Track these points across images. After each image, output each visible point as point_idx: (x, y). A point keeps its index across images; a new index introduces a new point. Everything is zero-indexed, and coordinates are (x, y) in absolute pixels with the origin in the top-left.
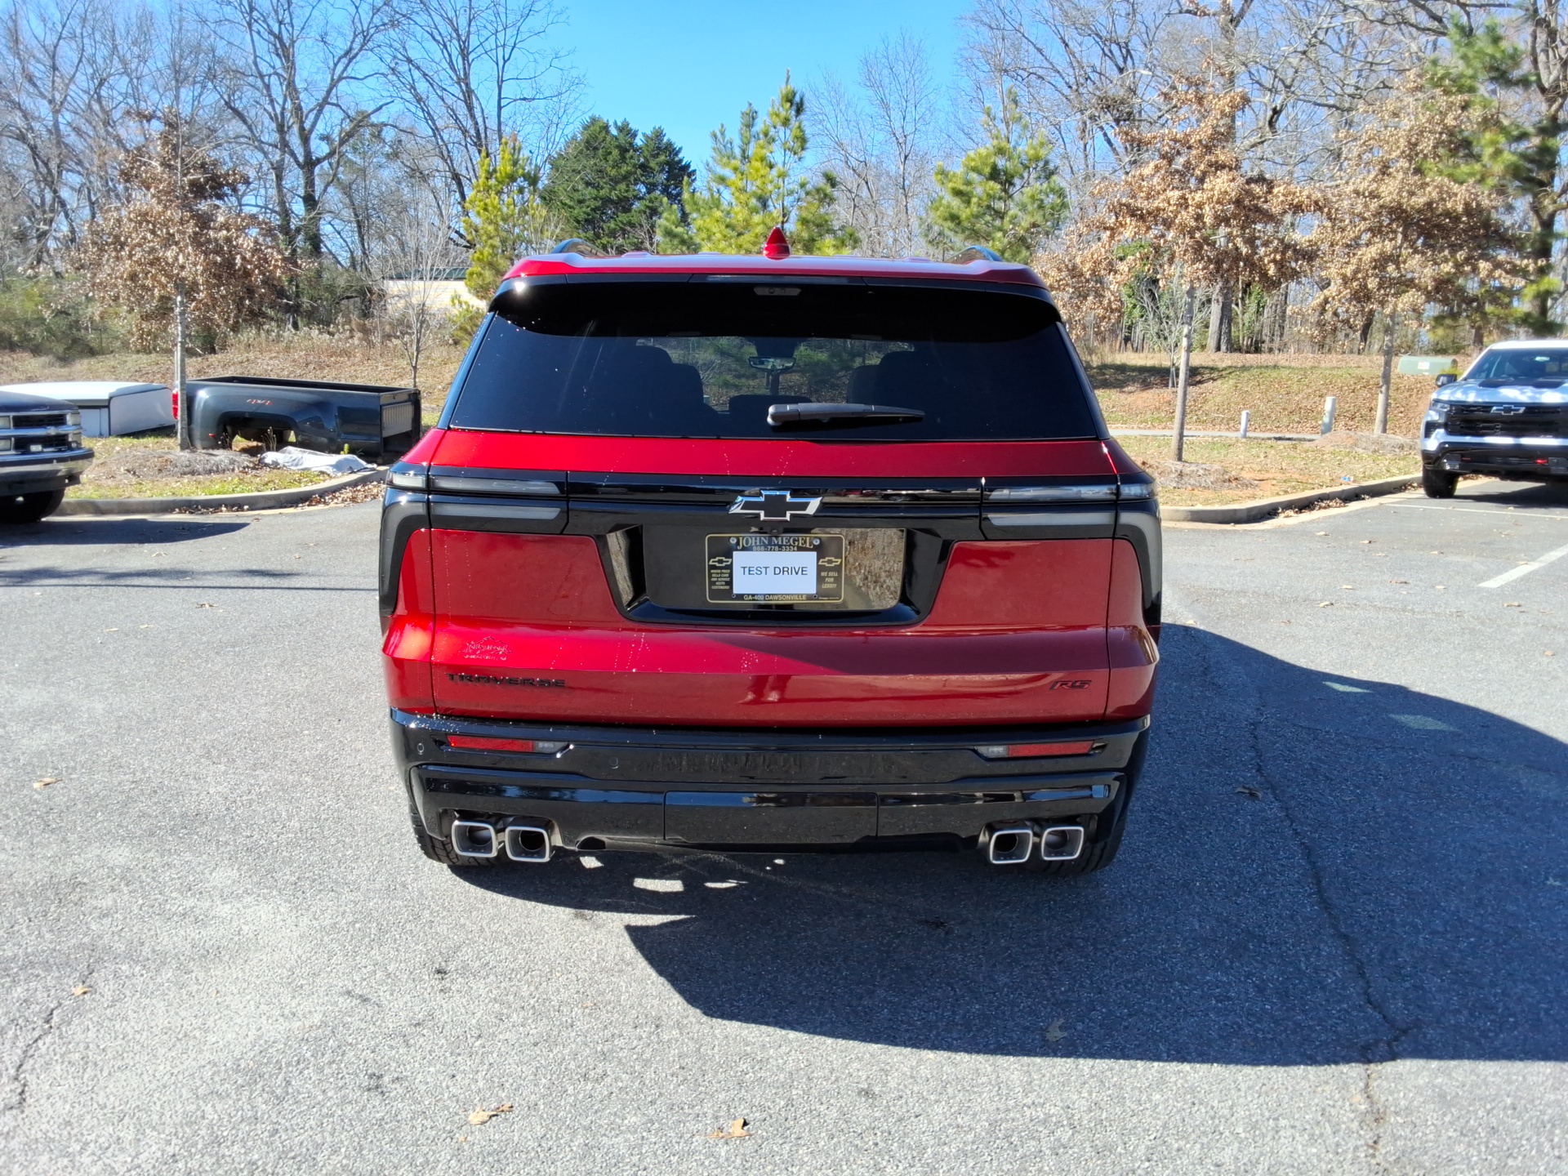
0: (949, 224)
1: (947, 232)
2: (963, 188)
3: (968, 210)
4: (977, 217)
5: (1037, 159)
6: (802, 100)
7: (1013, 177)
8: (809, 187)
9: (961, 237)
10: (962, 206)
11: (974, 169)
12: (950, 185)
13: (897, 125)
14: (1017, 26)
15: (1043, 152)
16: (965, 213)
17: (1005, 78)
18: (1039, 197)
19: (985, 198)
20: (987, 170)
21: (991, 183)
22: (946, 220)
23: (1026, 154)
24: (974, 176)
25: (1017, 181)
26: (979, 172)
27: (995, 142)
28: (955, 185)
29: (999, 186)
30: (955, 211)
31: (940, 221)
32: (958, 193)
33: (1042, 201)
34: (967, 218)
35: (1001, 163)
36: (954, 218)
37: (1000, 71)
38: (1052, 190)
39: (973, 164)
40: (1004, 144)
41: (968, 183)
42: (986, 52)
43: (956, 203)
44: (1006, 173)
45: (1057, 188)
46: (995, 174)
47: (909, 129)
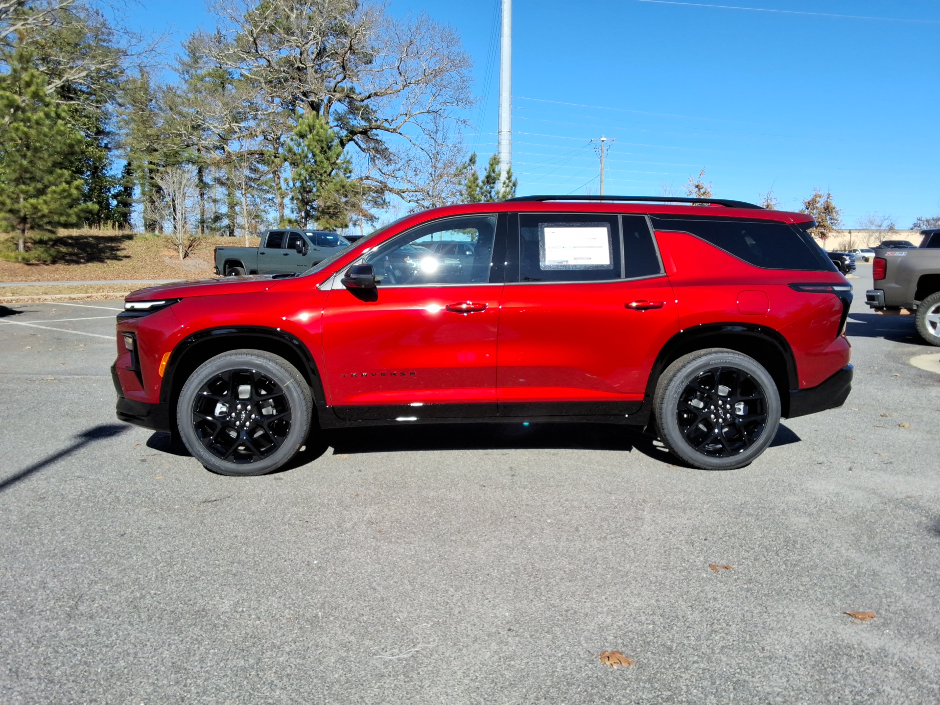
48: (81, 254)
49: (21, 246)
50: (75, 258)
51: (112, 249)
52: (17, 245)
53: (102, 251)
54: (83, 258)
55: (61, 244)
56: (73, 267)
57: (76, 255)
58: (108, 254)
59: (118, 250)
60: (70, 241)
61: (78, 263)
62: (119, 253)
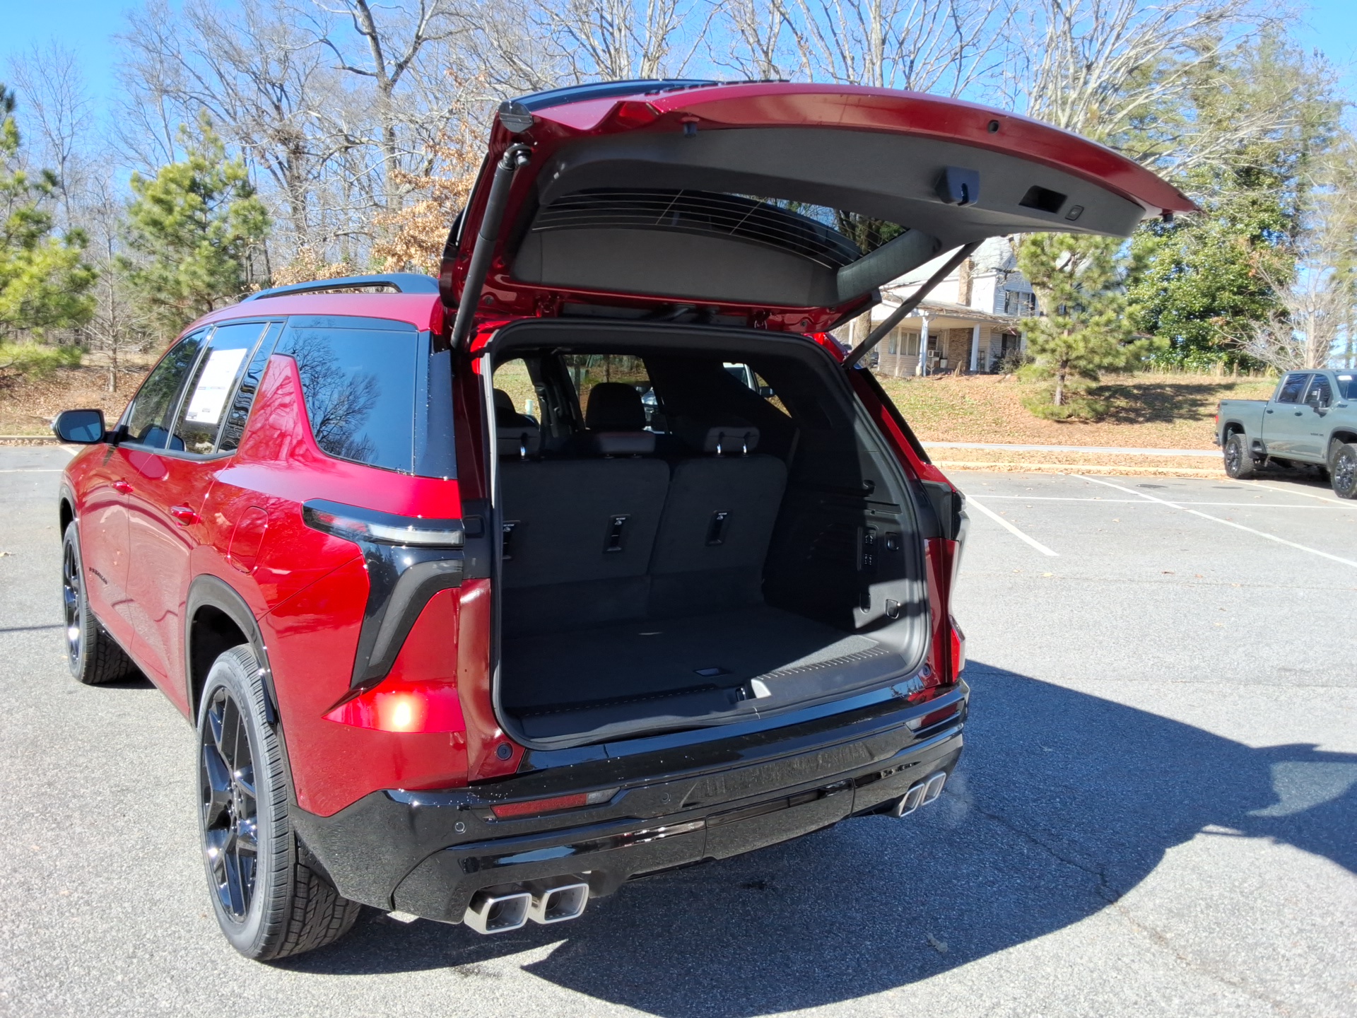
0: (151, 228)
1: (147, 234)
2: (163, 196)
3: (170, 217)
4: (181, 225)
5: (235, 178)
6: (12, 95)
7: (212, 191)
8: (27, 183)
9: (162, 242)
10: (164, 213)
11: (172, 180)
12: (150, 192)
13: (52, 126)
14: (175, 53)
15: (241, 173)
16: (168, 220)
17: (165, 97)
18: (242, 212)
19: (187, 207)
20: (187, 183)
21: (192, 195)
22: (147, 224)
23: (225, 172)
24: (173, 186)
25: (216, 195)
26: (179, 185)
27: (192, 158)
28: (154, 193)
29: (200, 199)
30: (156, 217)
31: (142, 225)
32: (158, 201)
33: (245, 216)
34: (171, 225)
35: (198, 176)
36: (155, 223)
37: (161, 91)
38: (253, 208)
39: (171, 175)
40: (201, 160)
41: (167, 192)
42: (144, 71)
43: (157, 210)
44: (205, 187)
45: (258, 206)
46: (194, 187)
47: (66, 131)
48: (1144, 409)
49: (1058, 397)
50: (1132, 415)
51: (1195, 403)
52: (1052, 395)
53: (1178, 406)
54: (1143, 415)
55: (1121, 395)
56: (1125, 428)
57: (1136, 411)
58: (1183, 411)
59: (1202, 405)
60: (1135, 391)
61: (1132, 421)
62: (1202, 410)
